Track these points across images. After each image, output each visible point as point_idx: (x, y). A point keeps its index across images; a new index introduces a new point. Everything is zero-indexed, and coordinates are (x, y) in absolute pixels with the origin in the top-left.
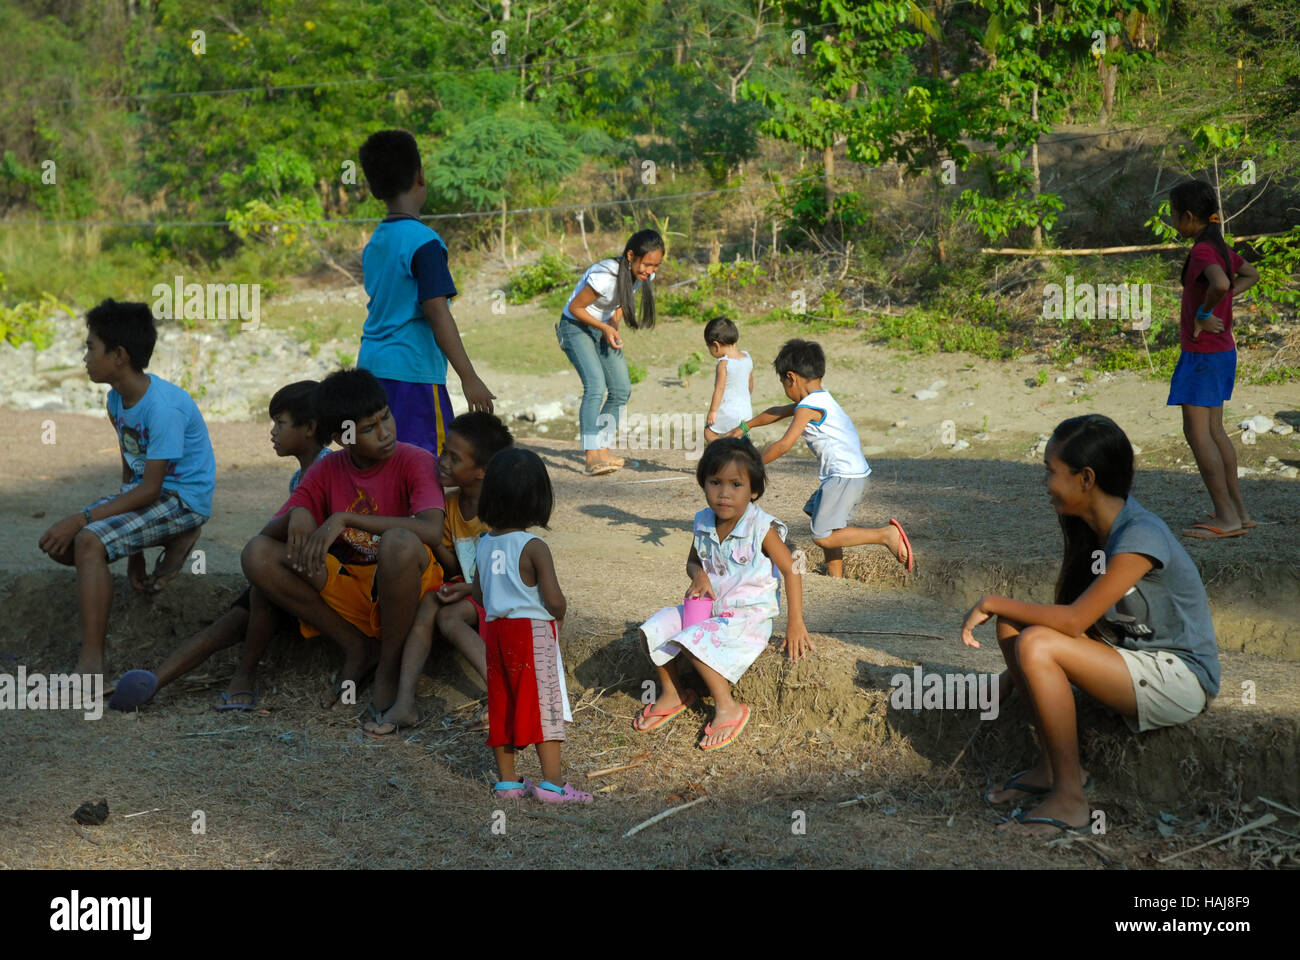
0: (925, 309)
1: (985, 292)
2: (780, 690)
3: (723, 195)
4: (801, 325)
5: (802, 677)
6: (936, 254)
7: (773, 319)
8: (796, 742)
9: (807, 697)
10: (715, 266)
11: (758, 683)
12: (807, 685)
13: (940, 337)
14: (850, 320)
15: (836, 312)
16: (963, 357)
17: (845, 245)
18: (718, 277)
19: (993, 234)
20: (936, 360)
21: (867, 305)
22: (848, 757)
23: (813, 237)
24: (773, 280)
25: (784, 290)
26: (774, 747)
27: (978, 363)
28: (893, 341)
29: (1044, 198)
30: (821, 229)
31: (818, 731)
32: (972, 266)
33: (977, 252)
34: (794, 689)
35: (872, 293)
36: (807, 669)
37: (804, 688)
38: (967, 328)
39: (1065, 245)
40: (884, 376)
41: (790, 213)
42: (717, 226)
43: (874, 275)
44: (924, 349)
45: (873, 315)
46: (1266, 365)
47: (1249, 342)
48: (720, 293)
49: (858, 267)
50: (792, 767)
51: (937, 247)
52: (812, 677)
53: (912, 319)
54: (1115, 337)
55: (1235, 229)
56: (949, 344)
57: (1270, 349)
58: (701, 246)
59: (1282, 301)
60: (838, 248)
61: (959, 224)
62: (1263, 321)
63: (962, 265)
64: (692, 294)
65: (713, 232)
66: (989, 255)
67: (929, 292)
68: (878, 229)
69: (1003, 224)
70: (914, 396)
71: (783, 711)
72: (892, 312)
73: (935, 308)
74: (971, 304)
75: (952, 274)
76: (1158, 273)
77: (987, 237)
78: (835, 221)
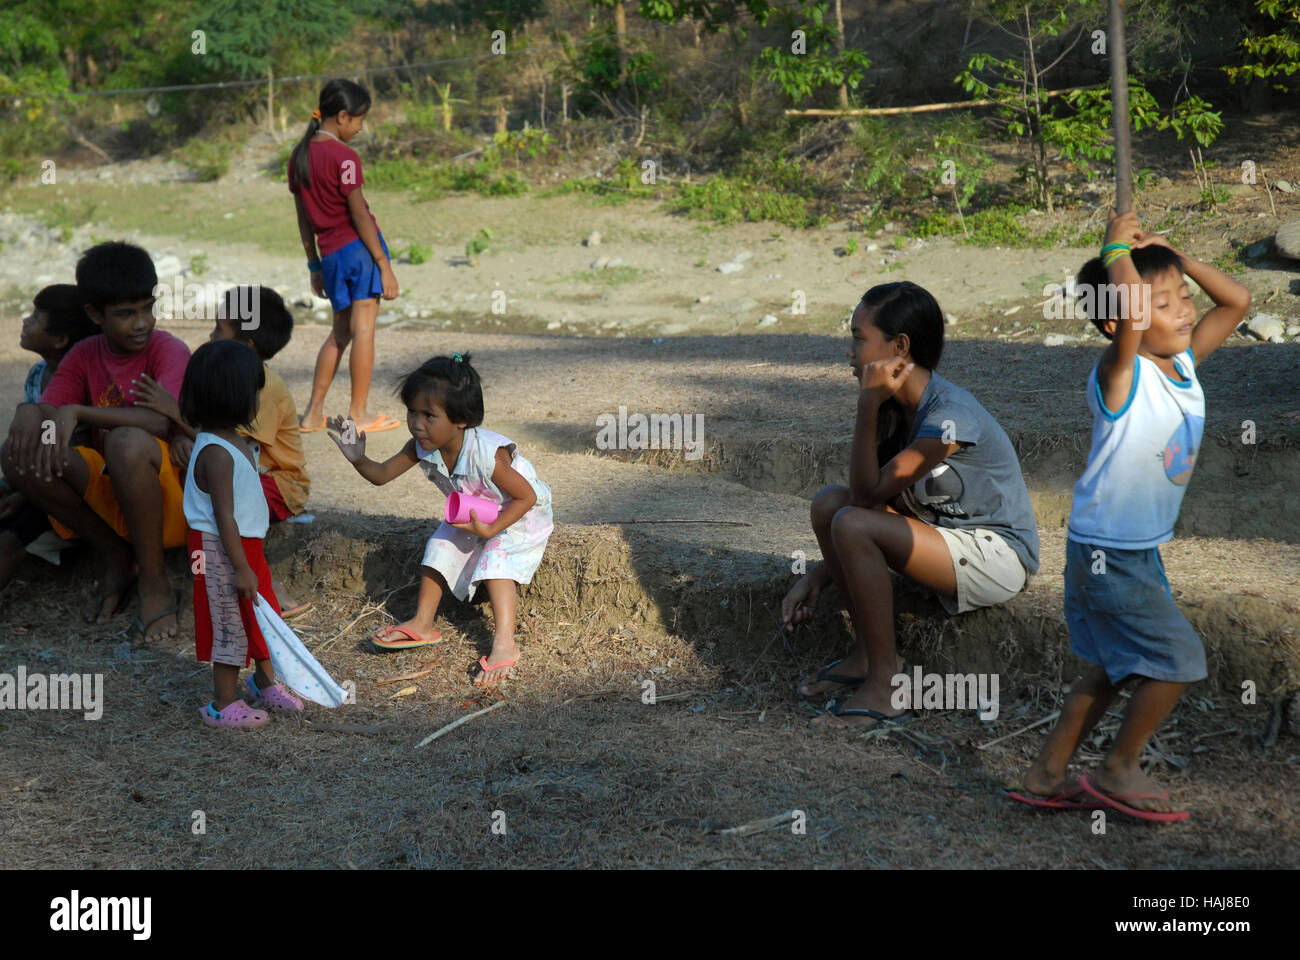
0: (727, 176)
1: (790, 156)
2: (579, 585)
4: (596, 197)
5: (603, 571)
6: (736, 117)
7: (566, 191)
8: (598, 640)
9: (609, 592)
10: (502, 135)
11: (556, 579)
12: (609, 578)
13: (744, 205)
14: (648, 190)
15: (633, 182)
16: (768, 226)
17: (640, 109)
18: (505, 147)
19: (796, 94)
20: (740, 231)
21: (666, 174)
22: (653, 653)
23: (606, 102)
24: (564, 148)
25: (576, 159)
26: (575, 646)
27: (784, 232)
28: (693, 211)
29: (849, 54)
30: (614, 93)
31: (621, 628)
32: (776, 129)
33: (781, 114)
34: (595, 584)
35: (671, 161)
36: (608, 563)
37: (605, 583)
38: (771, 196)
39: (873, 105)
40: (685, 249)
41: (580, 76)
42: (503, 92)
43: (672, 141)
44: (728, 219)
45: (672, 184)
46: (1083, 226)
47: (1065, 202)
48: (508, 164)
49: (655, 133)
50: (594, 666)
51: (737, 110)
52: (613, 570)
53: (713, 188)
54: (927, 201)
55: (1048, 83)
56: (753, 213)
57: (1087, 208)
58: (486, 114)
59: (1098, 158)
60: (633, 113)
61: (761, 85)
62: (1079, 179)
63: (765, 127)
64: (478, 166)
65: (499, 99)
66: (793, 117)
67: (730, 158)
68: (674, 91)
69: (807, 83)
70: (718, 270)
71: (584, 607)
72: (692, 180)
73: (737, 175)
74: (775, 170)
75: (754, 138)
76: (970, 132)
77: (791, 97)
78: (628, 84)
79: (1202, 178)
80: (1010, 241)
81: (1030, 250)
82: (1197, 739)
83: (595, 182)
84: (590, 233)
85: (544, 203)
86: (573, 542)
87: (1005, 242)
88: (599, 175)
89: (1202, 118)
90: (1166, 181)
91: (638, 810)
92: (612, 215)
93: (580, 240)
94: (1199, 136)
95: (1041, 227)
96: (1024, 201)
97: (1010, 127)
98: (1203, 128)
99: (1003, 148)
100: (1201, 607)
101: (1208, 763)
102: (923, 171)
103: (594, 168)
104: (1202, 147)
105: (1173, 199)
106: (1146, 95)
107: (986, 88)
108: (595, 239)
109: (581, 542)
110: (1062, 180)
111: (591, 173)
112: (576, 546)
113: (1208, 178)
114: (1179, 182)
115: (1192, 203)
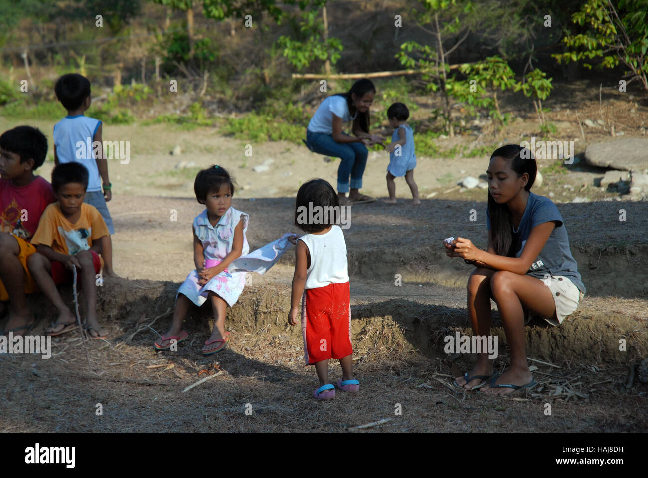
0: (258, 113)
1: (295, 103)
2: (256, 314)
3: (119, 41)
4: (178, 126)
5: (269, 306)
6: (263, 79)
7: (158, 122)
8: (268, 343)
9: (272, 317)
10: (118, 87)
11: (243, 311)
12: (272, 310)
13: (268, 131)
14: (209, 122)
15: (200, 116)
16: (284, 144)
17: (203, 73)
18: (121, 94)
19: (299, 65)
20: (267, 146)
21: (219, 112)
22: (298, 349)
23: (182, 68)
24: (157, 96)
25: (164, 103)
26: (255, 346)
27: (293, 147)
28: (238, 135)
29: (331, 40)
30: (187, 63)
31: (280, 336)
32: (286, 86)
33: (290, 77)
34: (264, 313)
35: (223, 105)
36: (271, 302)
37: (270, 312)
38: (284, 126)
39: (345, 72)
40: (233, 157)
41: (166, 53)
42: (116, 62)
43: (223, 92)
44: (259, 139)
45: (224, 118)
46: (472, 146)
47: (461, 131)
48: (121, 105)
49: (213, 87)
50: (266, 355)
51: (263, 75)
52: (275, 305)
53: (249, 121)
54: (378, 130)
55: (451, 60)
56: (275, 136)
57: (475, 135)
58: (107, 74)
59: (479, 105)
60: (199, 75)
61: (278, 58)
62: (469, 118)
63: (280, 86)
64: (104, 107)
65: (114, 66)
66: (297, 79)
67: (259, 103)
68: (225, 63)
69: (305, 58)
70: (254, 170)
71: (258, 326)
72: (236, 116)
73: (264, 113)
74: (287, 110)
75: (274, 91)
76: (403, 89)
77: (295, 66)
78: (196, 58)
79: (541, 118)
80: (429, 154)
81: (441, 160)
82: (591, 385)
83: (177, 116)
84: (174, 147)
85: (146, 129)
86: (251, 291)
87: (426, 154)
88: (178, 112)
89: (541, 82)
90: (520, 120)
91: (307, 419)
92: (187, 137)
93: (168, 151)
94: (539, 92)
95: (447, 146)
96: (437, 131)
97: (429, 86)
98: (542, 88)
99: (423, 99)
100: (591, 319)
101: (598, 396)
102: (375, 112)
103: (175, 108)
104: (542, 100)
105: (524, 130)
106: (508, 69)
107: (413, 62)
108: (178, 151)
109: (256, 291)
110: (458, 119)
111: (173, 111)
112: (253, 293)
113: (545, 118)
114: (528, 120)
115: (536, 133)
